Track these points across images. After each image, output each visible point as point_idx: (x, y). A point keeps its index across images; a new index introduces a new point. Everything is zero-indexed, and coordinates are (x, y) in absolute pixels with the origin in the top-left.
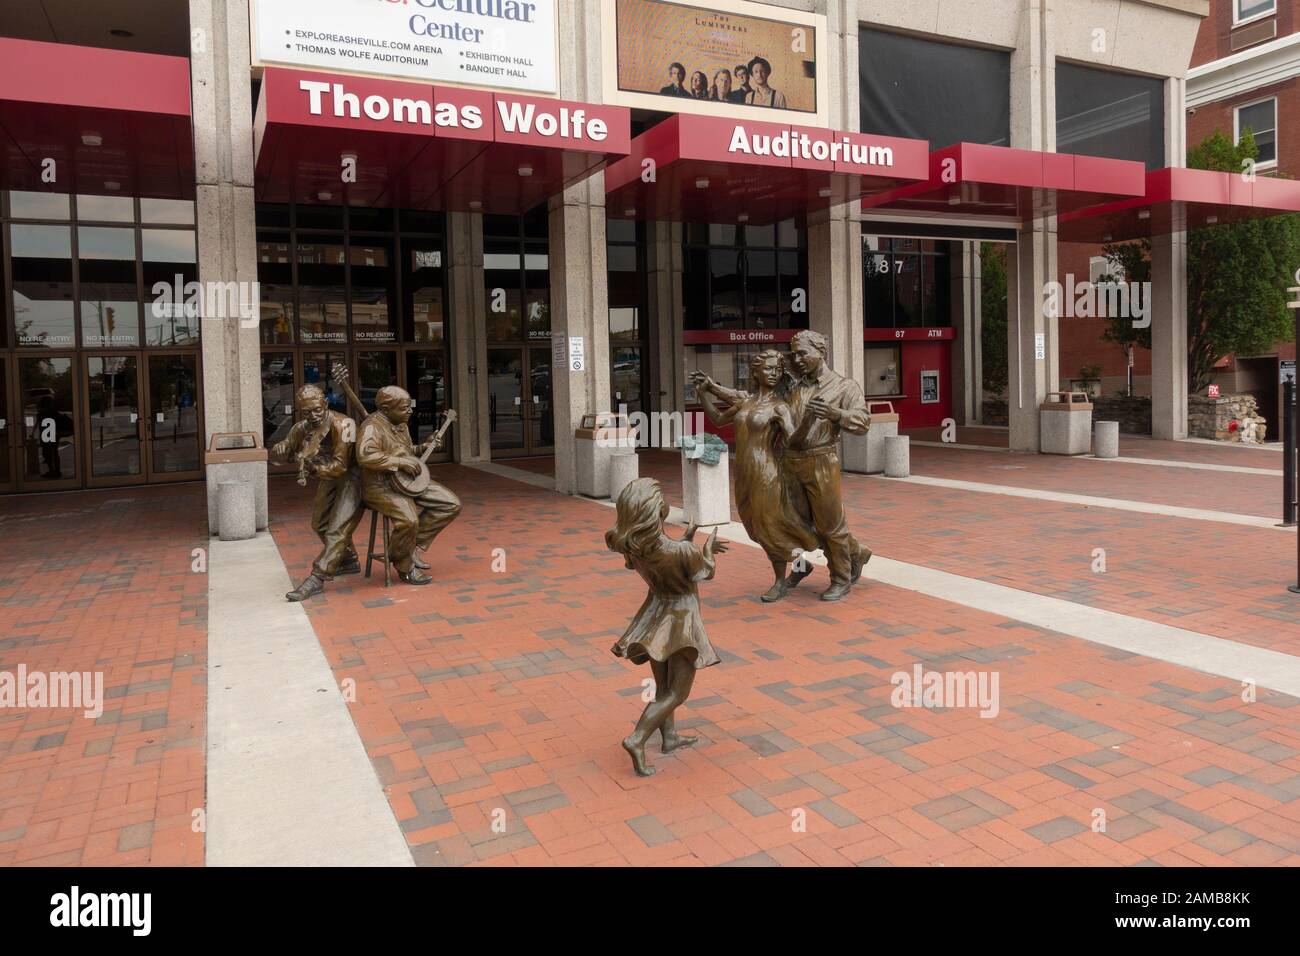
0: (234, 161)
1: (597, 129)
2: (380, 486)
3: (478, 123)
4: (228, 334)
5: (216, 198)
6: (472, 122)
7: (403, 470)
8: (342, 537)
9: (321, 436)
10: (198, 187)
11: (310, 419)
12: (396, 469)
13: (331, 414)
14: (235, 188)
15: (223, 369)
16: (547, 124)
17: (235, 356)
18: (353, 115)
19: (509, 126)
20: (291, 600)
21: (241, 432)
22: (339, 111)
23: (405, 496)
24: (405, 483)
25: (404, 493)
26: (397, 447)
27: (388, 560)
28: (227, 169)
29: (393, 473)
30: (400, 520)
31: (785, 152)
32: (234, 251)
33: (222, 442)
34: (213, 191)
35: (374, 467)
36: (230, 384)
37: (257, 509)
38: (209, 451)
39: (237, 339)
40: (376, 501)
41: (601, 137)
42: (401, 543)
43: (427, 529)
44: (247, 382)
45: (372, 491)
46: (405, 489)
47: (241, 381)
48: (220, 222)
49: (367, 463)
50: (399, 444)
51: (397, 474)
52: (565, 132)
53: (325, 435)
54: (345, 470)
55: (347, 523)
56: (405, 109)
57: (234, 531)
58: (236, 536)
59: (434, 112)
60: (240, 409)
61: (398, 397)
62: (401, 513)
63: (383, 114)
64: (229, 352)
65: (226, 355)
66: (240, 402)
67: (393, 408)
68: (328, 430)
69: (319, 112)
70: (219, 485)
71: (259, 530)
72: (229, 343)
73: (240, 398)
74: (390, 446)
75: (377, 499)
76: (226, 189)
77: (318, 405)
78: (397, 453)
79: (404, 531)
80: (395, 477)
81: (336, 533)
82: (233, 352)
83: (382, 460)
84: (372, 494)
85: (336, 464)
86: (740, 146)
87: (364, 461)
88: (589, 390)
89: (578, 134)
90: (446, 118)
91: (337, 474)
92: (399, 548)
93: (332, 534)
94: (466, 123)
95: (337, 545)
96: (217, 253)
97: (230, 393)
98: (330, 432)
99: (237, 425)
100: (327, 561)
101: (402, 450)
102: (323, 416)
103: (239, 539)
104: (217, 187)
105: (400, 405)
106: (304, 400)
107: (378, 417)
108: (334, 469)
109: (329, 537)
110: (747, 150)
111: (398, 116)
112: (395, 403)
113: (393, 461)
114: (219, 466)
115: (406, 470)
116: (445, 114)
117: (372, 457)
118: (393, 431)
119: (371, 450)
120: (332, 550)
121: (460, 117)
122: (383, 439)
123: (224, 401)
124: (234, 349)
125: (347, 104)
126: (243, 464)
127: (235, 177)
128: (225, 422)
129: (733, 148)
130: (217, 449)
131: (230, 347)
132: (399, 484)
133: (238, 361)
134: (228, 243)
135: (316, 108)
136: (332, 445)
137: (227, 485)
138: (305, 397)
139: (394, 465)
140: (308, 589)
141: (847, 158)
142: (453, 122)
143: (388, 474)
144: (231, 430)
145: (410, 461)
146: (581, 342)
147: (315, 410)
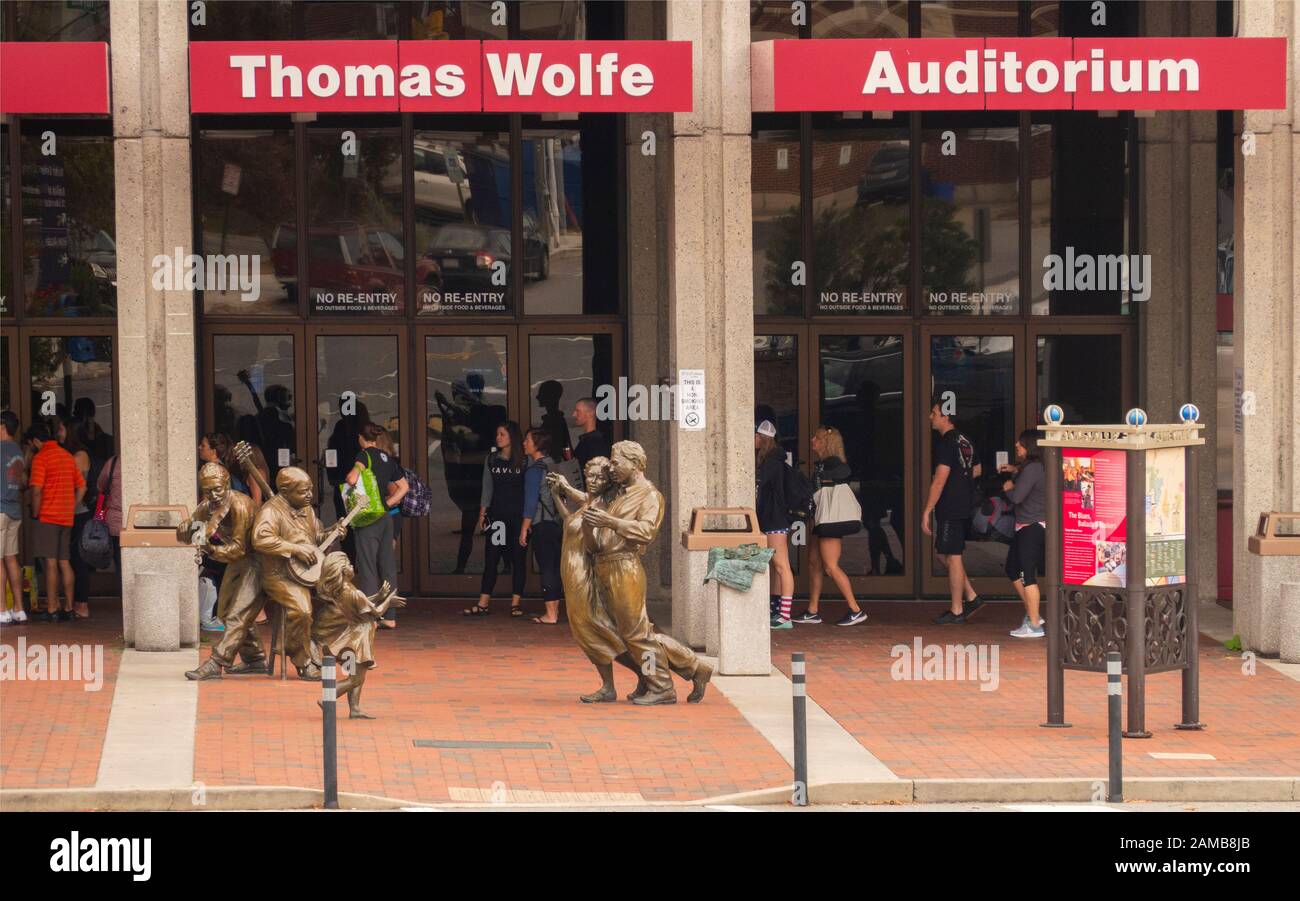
0: (162, 102)
1: (638, 80)
2: (277, 573)
3: (460, 87)
4: (152, 357)
5: (139, 157)
6: (450, 87)
7: (296, 556)
8: (241, 624)
9: (220, 516)
10: (116, 143)
11: (211, 498)
12: (288, 556)
13: (232, 494)
14: (163, 140)
15: (145, 409)
16: (559, 80)
17: (163, 389)
18: (293, 94)
19: (503, 88)
20: (191, 678)
21: (168, 505)
22: (277, 91)
23: (299, 585)
24: (299, 571)
25: (298, 582)
26: (296, 533)
27: (283, 652)
28: (154, 110)
29: (286, 560)
30: (293, 609)
31: (972, 86)
32: (162, 232)
33: (143, 517)
34: (135, 147)
35: (267, 551)
36: (154, 431)
37: (183, 614)
38: (125, 529)
39: (165, 363)
40: (271, 588)
41: (645, 91)
42: (294, 633)
43: (327, 625)
44: (176, 430)
45: (271, 578)
46: (298, 577)
47: (169, 428)
48: (145, 190)
49: (260, 546)
50: (298, 530)
51: (291, 562)
52: (586, 89)
53: (223, 515)
54: (243, 553)
55: (245, 610)
56: (360, 79)
57: (153, 638)
58: (155, 645)
59: (398, 79)
60: (166, 471)
61: (297, 479)
62: (293, 601)
63: (332, 88)
64: (154, 385)
65: (149, 389)
66: (166, 460)
67: (292, 491)
68: (227, 510)
69: (253, 95)
70: (136, 576)
71: (185, 645)
72: (155, 371)
73: (167, 454)
74: (289, 531)
75: (273, 586)
76: (152, 140)
77: (219, 485)
78: (296, 540)
79: (296, 621)
80: (289, 564)
81: (235, 619)
82: (160, 384)
83: (275, 545)
84: (270, 580)
85: (234, 547)
86: (883, 83)
87: (258, 544)
88: (719, 462)
89: (607, 89)
90: (415, 86)
91: (234, 556)
92: (293, 639)
93: (231, 620)
94: (442, 91)
95: (236, 631)
96: (140, 239)
97: (154, 445)
98: (230, 512)
99: (163, 494)
100: (226, 646)
101: (302, 536)
102: (224, 496)
103: (158, 650)
104: (139, 141)
105: (299, 489)
106: (205, 478)
107: (277, 500)
108: (232, 552)
109: (227, 622)
110: (897, 88)
111: (351, 91)
112: (294, 485)
113: (286, 547)
114: (137, 551)
115: (300, 556)
116: (414, 81)
117: (266, 541)
118: (292, 516)
119: (264, 534)
120: (230, 635)
121: (434, 82)
122: (280, 524)
123: (147, 458)
124: (161, 380)
125: (287, 81)
126: (166, 550)
127: (165, 125)
128: (147, 490)
129: (869, 88)
130: (136, 527)
131: (155, 377)
132: (293, 571)
133: (165, 398)
134: (155, 221)
135: (249, 90)
136: (231, 527)
137: (146, 575)
138: (206, 476)
139: (288, 551)
140: (207, 671)
141: (1097, 85)
142: (425, 90)
143: (283, 562)
144: (156, 500)
145: (307, 549)
146: (702, 378)
147: (215, 489)
